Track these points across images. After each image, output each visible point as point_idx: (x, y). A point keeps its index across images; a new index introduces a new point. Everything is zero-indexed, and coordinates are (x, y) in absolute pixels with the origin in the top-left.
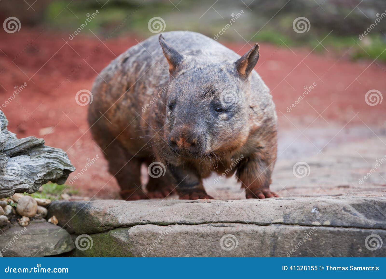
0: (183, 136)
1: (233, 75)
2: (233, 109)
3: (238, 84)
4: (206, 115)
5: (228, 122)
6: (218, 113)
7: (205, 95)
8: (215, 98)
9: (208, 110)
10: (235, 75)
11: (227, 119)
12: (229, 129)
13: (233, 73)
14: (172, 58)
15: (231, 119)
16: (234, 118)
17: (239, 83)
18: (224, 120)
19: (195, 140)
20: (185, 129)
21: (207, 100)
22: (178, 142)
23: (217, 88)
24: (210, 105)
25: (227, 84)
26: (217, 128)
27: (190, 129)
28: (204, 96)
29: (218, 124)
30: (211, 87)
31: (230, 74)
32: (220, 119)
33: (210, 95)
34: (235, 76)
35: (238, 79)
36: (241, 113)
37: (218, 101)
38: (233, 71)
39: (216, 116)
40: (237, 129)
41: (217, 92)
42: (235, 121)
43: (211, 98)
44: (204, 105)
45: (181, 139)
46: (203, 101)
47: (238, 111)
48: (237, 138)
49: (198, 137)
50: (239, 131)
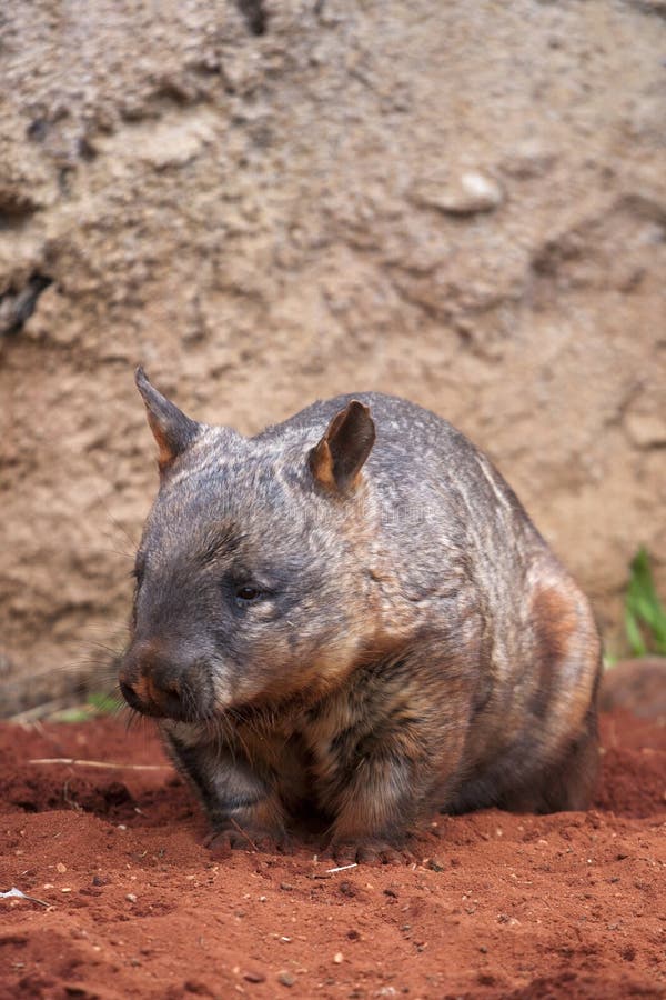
0: (146, 673)
1: (297, 487)
2: (294, 586)
3: (313, 511)
4: (211, 612)
5: (277, 625)
6: (246, 601)
7: (213, 552)
8: (235, 561)
9: (214, 598)
10: (302, 487)
11: (276, 616)
12: (281, 643)
13: (299, 481)
14: (171, 430)
15: (289, 614)
16: (298, 609)
17: (316, 507)
18: (264, 620)
19: (175, 683)
20: (151, 654)
21: (214, 569)
22: (134, 687)
23: (243, 534)
24: (220, 585)
25: (276, 518)
26: (245, 642)
27: (164, 653)
28: (210, 555)
29: (245, 632)
30: (230, 530)
31: (292, 486)
32: (252, 618)
33: (224, 554)
34: (304, 488)
35: (313, 496)
36: (323, 594)
37: (242, 571)
38: (300, 473)
39: (241, 612)
40: (310, 639)
41: (242, 545)
42: (304, 618)
43: (227, 563)
44: (206, 585)
45: (141, 680)
46: (203, 572)
47: (313, 587)
48: (310, 666)
49: (183, 676)
50: (318, 644)
